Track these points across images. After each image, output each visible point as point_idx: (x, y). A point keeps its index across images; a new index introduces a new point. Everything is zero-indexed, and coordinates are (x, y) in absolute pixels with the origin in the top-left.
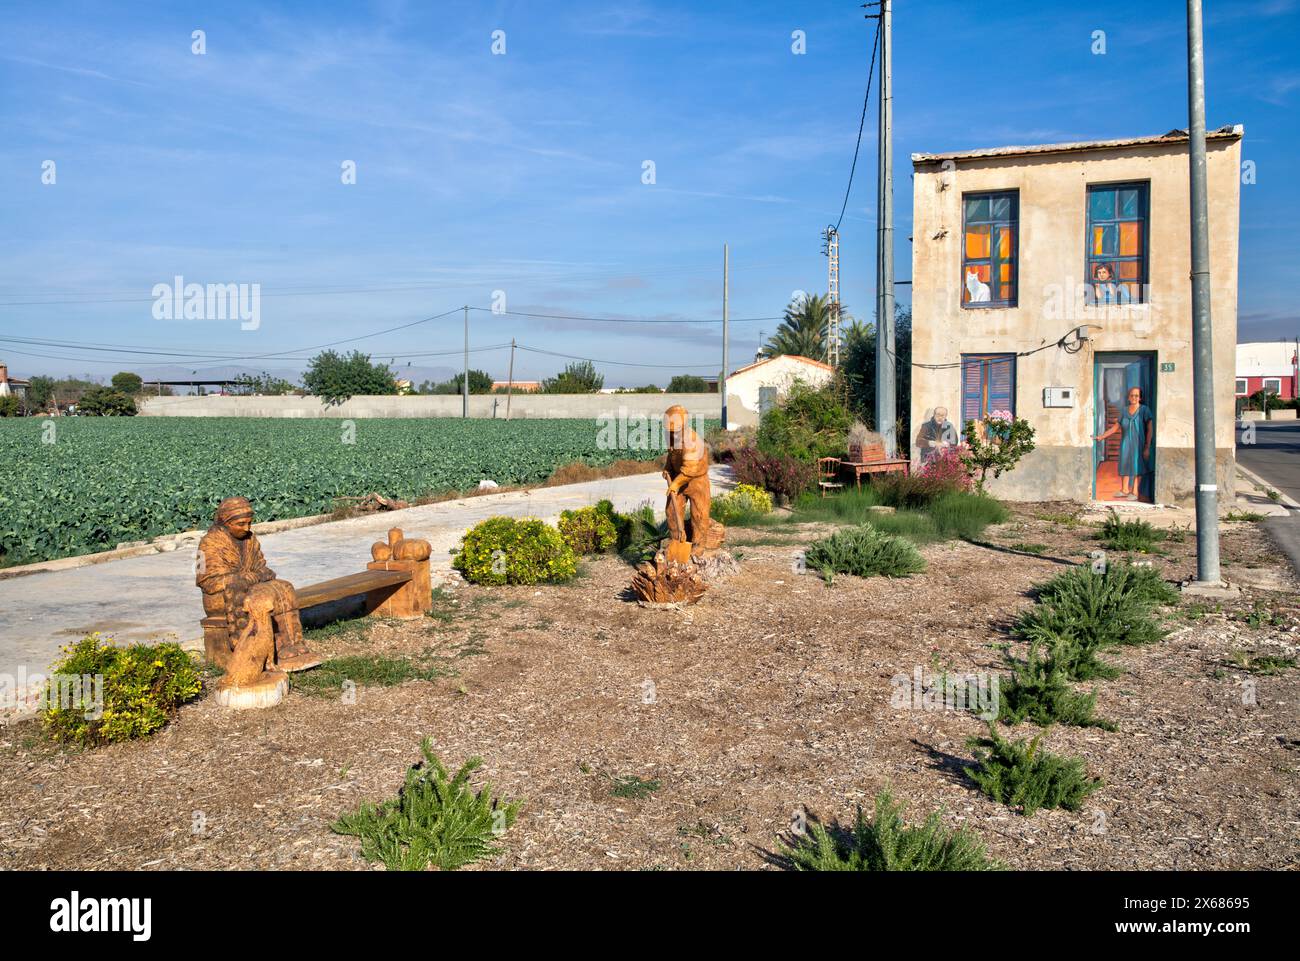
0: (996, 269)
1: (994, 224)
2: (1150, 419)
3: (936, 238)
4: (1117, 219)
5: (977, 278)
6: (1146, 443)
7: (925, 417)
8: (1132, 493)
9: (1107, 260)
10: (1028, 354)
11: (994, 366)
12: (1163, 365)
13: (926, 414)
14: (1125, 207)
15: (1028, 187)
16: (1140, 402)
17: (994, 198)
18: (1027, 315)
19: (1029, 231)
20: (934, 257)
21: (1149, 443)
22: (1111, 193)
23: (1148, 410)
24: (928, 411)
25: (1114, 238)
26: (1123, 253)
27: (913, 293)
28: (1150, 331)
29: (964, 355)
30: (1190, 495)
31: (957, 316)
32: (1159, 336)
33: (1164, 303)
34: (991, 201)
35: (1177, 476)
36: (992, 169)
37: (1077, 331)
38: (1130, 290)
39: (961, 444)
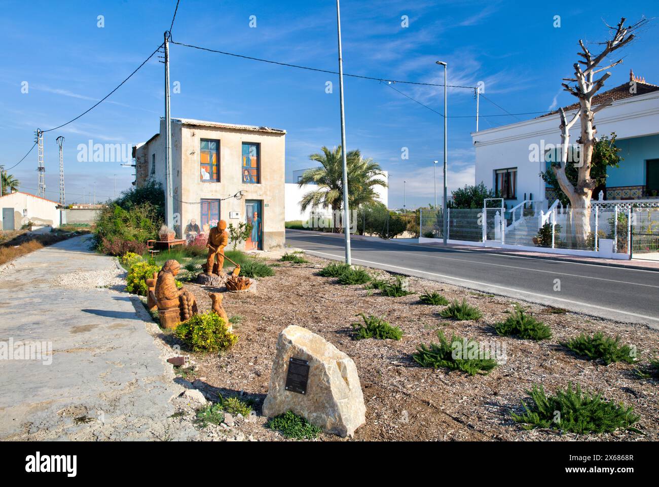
0: (211, 168)
1: (210, 151)
2: (260, 222)
3: (191, 154)
5: (205, 171)
8: (256, 247)
10: (224, 200)
11: (212, 204)
12: (265, 205)
15: (223, 140)
16: (258, 217)
17: (211, 142)
18: (224, 185)
19: (224, 155)
20: (190, 161)
21: (260, 230)
22: (248, 146)
23: (260, 219)
25: (249, 161)
26: (252, 167)
27: (183, 174)
28: (261, 193)
29: (202, 199)
30: (273, 247)
31: (199, 184)
32: (264, 195)
33: (265, 184)
34: (209, 143)
35: (270, 241)
36: (211, 131)
37: (240, 192)
38: (255, 179)
39: (201, 233)
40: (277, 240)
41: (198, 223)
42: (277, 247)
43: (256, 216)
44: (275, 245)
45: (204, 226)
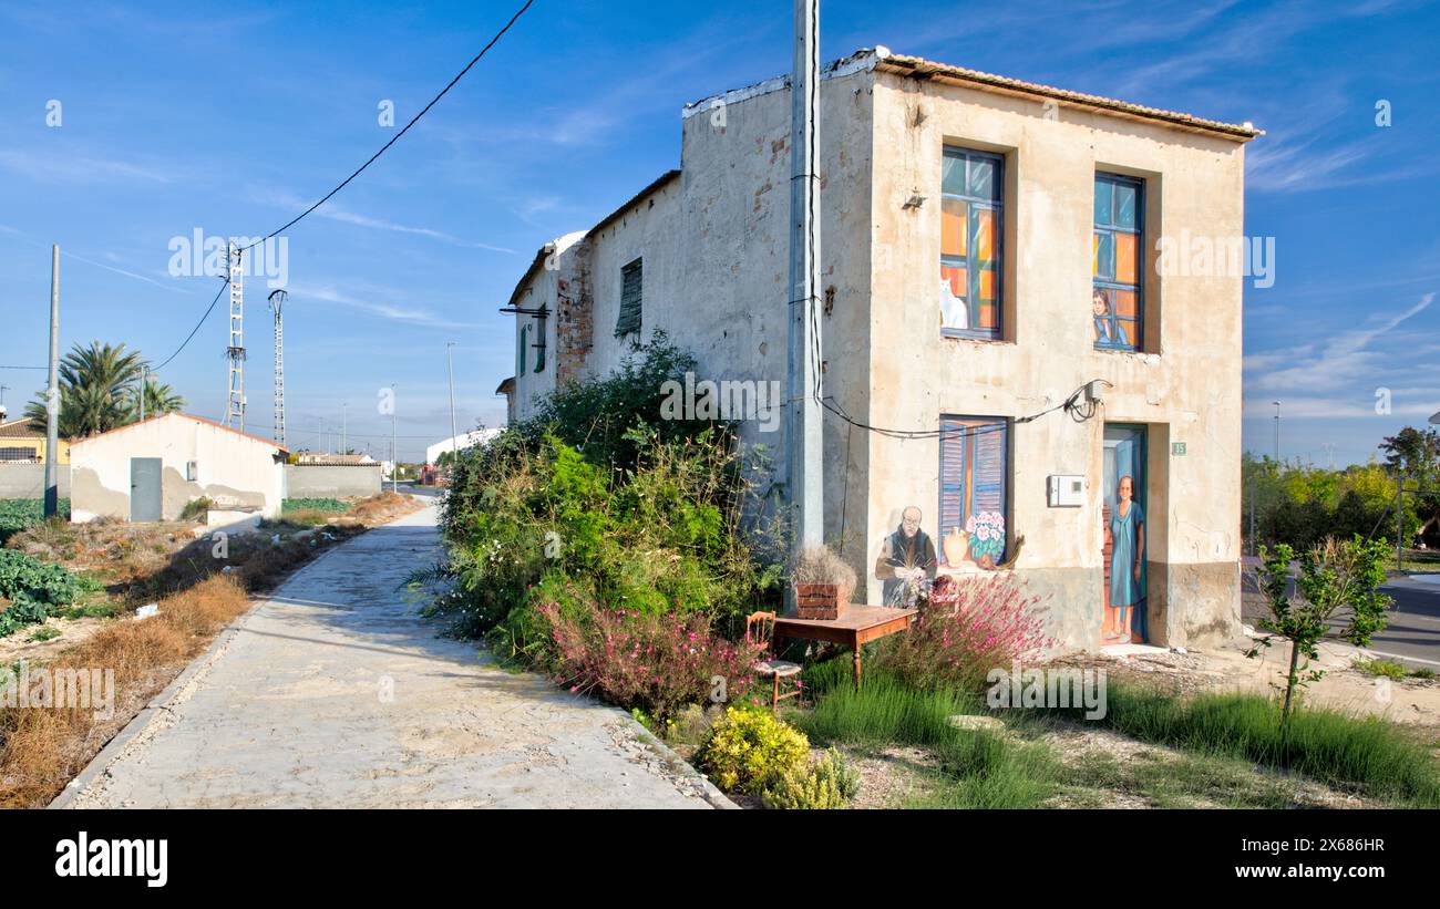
0: (973, 277)
1: (971, 202)
2: (1141, 522)
3: (907, 206)
4: (1114, 227)
5: (949, 288)
6: (1137, 558)
7: (890, 527)
8: (1124, 632)
9: (1103, 285)
10: (1030, 419)
11: (980, 438)
12: (1175, 445)
13: (892, 519)
14: (1121, 211)
15: (1028, 151)
16: (1133, 499)
17: (972, 159)
18: (1027, 358)
19: (1029, 220)
20: (903, 240)
21: (1140, 557)
22: (1108, 185)
23: (1139, 510)
24: (893, 514)
25: (1110, 254)
26: (1119, 279)
27: (873, 299)
28: (1162, 394)
29: (944, 416)
30: (1202, 629)
31: (936, 347)
32: (1170, 405)
33: (1175, 356)
34: (968, 163)
35: (1190, 604)
36: (985, 110)
37: (1088, 388)
38: (1127, 333)
39: (941, 571)
40: (1214, 601)
41: (930, 529)
42: (1212, 628)
43: (1127, 494)
44: (1208, 620)
45: (947, 538)
